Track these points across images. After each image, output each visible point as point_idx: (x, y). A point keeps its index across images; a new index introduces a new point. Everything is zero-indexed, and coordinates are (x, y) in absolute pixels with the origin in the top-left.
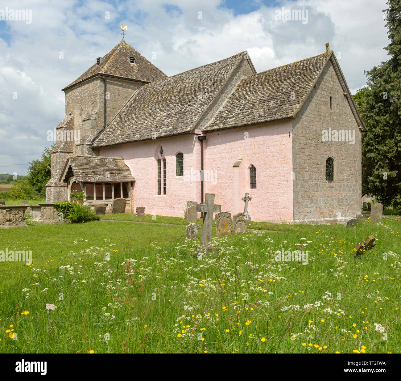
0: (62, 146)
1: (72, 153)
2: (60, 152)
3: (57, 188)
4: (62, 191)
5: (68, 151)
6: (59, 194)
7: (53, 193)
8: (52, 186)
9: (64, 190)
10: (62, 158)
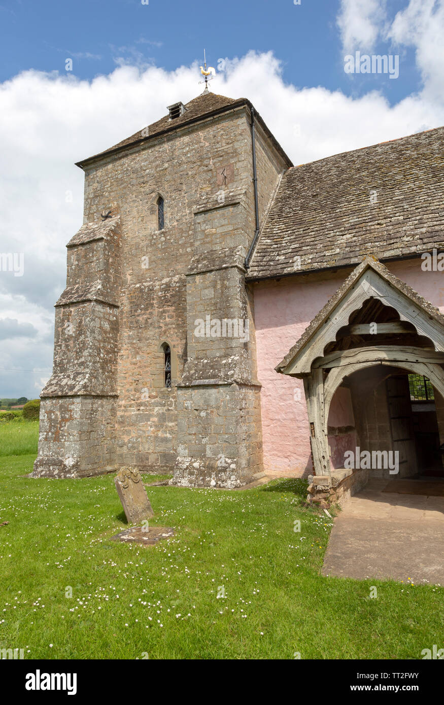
0: (100, 287)
1: (117, 307)
2: (96, 301)
3: (89, 401)
4: (96, 411)
5: (110, 301)
6: (91, 418)
7: (77, 416)
8: (75, 396)
9: (102, 407)
10: (99, 318)
